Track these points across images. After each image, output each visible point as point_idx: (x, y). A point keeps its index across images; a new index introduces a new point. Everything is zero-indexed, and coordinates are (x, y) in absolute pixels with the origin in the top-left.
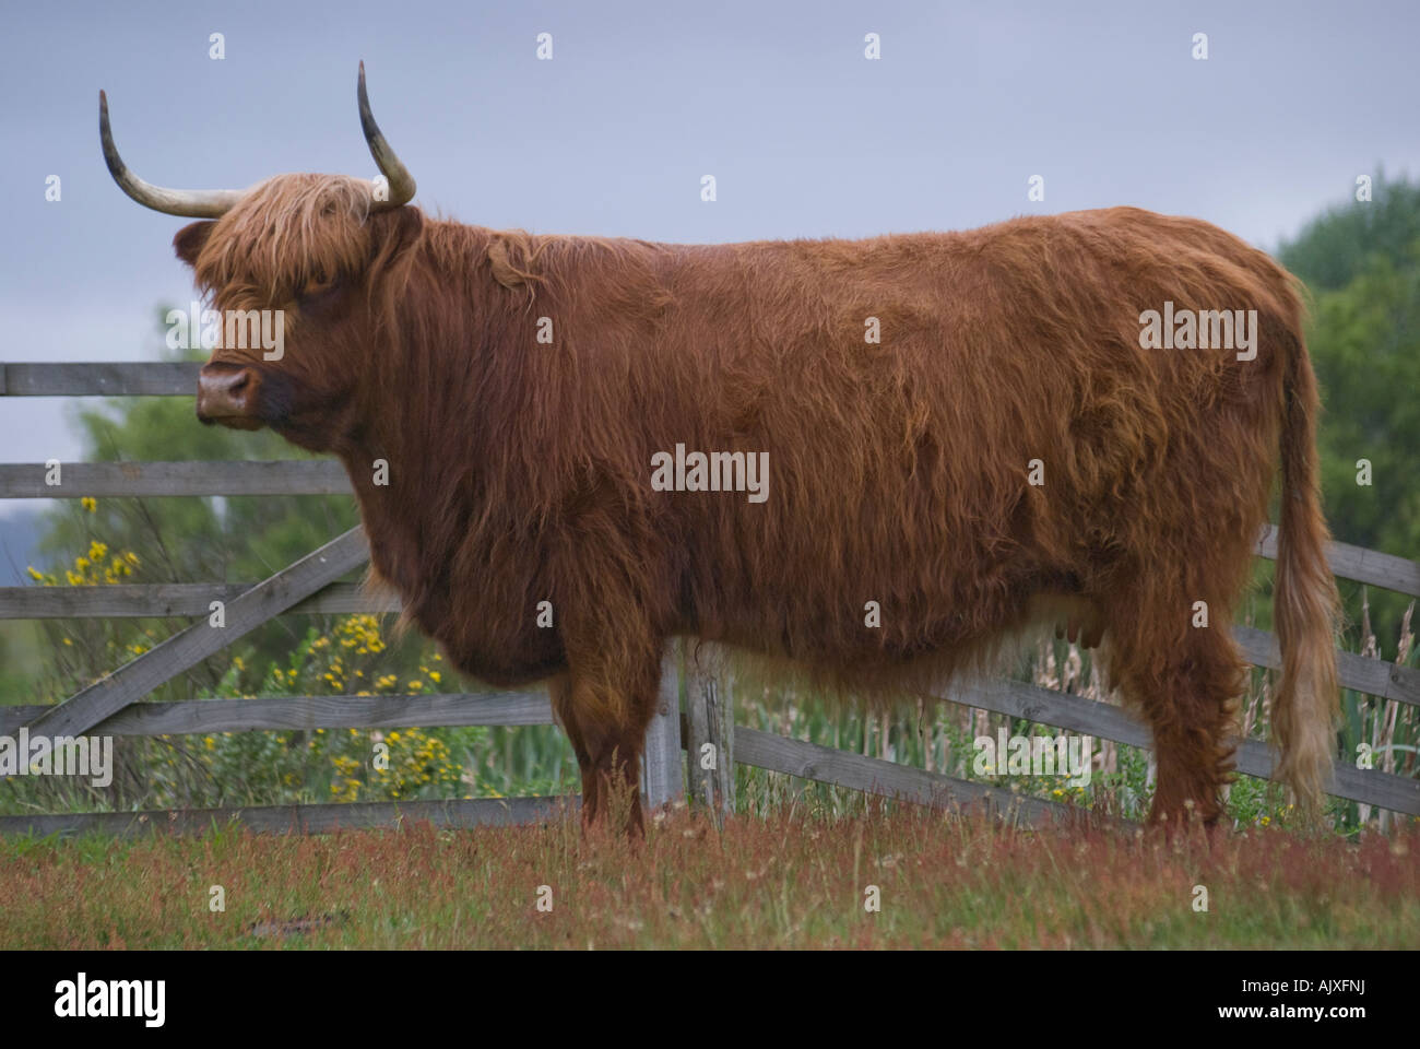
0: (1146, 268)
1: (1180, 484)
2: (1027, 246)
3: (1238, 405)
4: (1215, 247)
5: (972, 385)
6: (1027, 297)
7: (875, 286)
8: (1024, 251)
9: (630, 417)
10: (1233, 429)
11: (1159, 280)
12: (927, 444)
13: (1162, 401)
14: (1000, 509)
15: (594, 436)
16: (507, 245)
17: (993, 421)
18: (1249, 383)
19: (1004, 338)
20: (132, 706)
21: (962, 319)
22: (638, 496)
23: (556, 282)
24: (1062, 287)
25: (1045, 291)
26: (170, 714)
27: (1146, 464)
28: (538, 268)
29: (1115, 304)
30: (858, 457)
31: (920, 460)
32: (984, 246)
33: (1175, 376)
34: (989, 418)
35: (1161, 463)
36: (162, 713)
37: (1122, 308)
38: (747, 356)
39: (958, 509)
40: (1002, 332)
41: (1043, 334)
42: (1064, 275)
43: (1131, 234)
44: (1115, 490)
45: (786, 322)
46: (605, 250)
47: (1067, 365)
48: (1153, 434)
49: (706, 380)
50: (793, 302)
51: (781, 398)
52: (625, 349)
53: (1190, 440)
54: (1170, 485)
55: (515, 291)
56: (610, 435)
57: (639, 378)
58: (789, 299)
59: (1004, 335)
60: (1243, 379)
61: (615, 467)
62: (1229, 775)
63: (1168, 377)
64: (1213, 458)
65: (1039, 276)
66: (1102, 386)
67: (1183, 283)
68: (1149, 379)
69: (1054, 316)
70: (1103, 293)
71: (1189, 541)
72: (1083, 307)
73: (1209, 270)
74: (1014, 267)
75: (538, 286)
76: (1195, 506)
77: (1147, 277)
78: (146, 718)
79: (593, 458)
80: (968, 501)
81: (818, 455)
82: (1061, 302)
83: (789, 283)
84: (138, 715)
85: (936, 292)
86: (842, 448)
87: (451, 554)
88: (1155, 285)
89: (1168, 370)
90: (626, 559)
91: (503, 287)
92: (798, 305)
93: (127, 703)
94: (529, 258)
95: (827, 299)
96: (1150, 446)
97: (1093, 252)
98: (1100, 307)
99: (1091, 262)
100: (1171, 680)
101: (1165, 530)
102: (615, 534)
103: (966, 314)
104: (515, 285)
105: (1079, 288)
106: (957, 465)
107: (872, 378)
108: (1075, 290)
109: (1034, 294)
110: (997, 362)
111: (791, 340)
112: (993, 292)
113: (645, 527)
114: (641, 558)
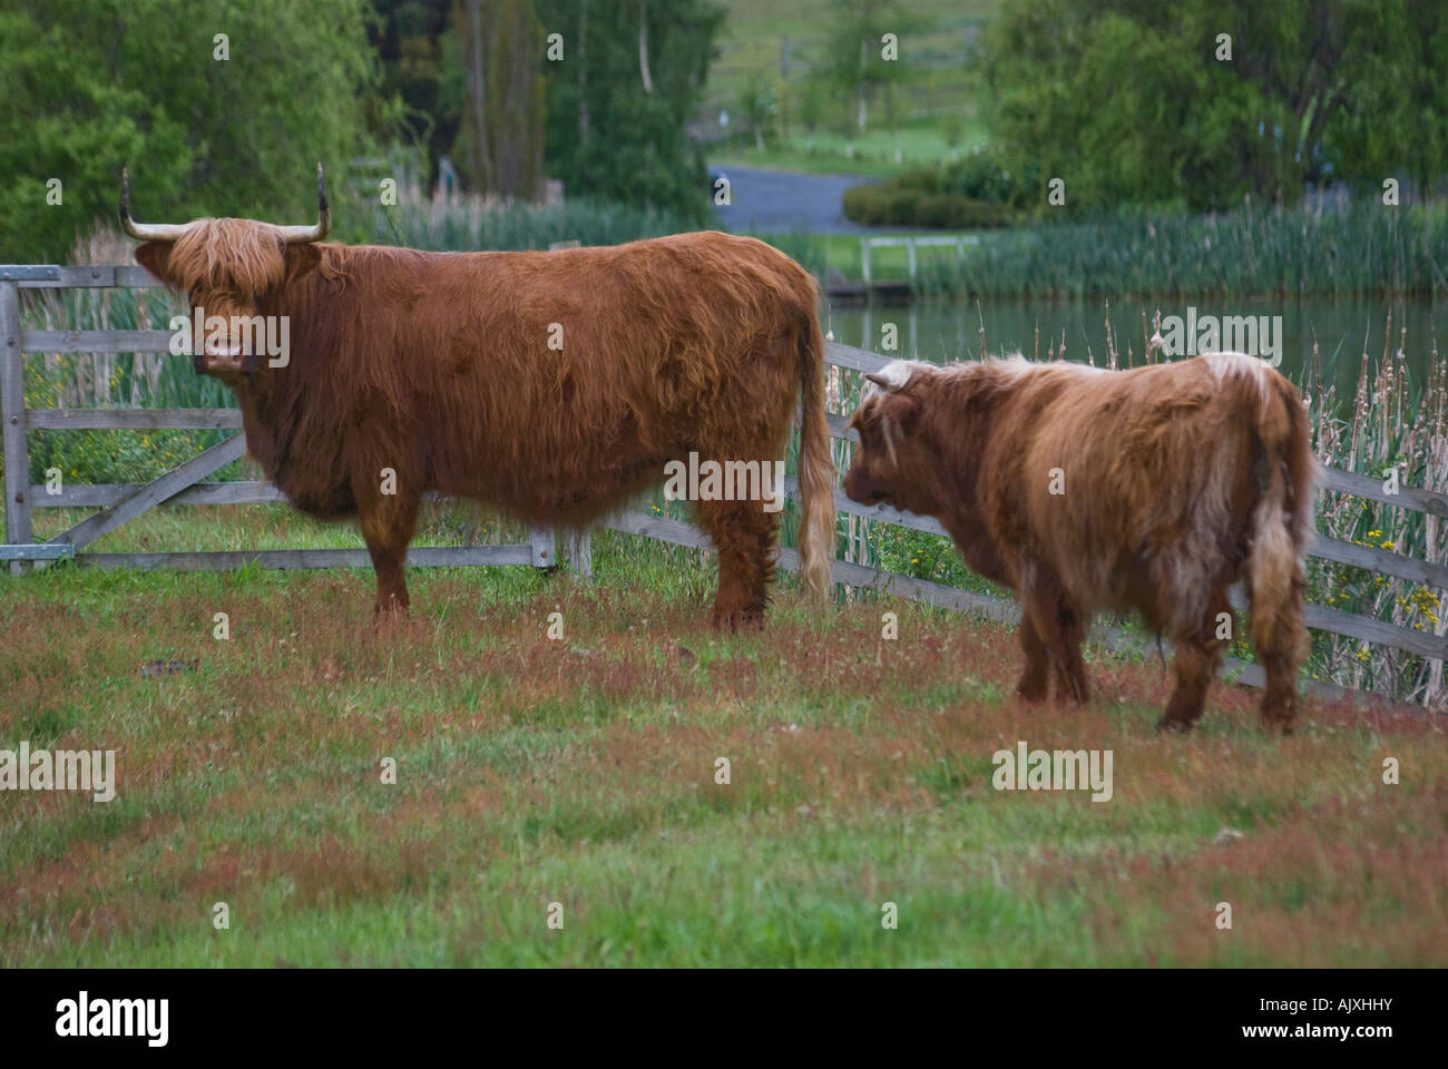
0: (713, 273)
1: (729, 406)
2: (637, 261)
3: (767, 357)
4: (762, 259)
5: (599, 349)
6: (635, 293)
7: (548, 284)
8: (636, 265)
9: (395, 362)
10: (762, 371)
11: (718, 281)
12: (569, 384)
13: (717, 356)
14: (614, 424)
15: (372, 373)
16: (330, 254)
17: (611, 369)
18: (773, 345)
19: (620, 319)
20: (194, 485)
21: (596, 309)
22: (397, 410)
23: (358, 277)
24: (657, 286)
25: (646, 290)
26: (218, 491)
27: (706, 394)
28: (348, 268)
29: (691, 296)
30: (527, 390)
31: (564, 394)
32: (614, 261)
33: (726, 340)
34: (609, 368)
35: (716, 393)
36: (213, 491)
37: (696, 300)
38: (467, 326)
39: (587, 422)
40: (619, 315)
41: (646, 315)
42: (659, 279)
43: (709, 251)
44: (689, 410)
45: (491, 306)
46: (389, 257)
47: (658, 336)
48: (710, 376)
49: (441, 342)
50: (496, 294)
51: (485, 352)
52: (394, 322)
53: (734, 379)
54: (723, 406)
55: (334, 282)
56: (382, 373)
57: (401, 337)
58: (495, 290)
59: (620, 317)
60: (770, 341)
61: (384, 392)
62: (771, 577)
63: (721, 341)
64: (751, 390)
65: (643, 281)
66: (679, 346)
67: (734, 284)
68: (709, 344)
69: (652, 306)
70: (684, 290)
71: (735, 439)
72: (670, 298)
73: (750, 275)
74: (628, 274)
75: (348, 279)
76: (738, 419)
77: (713, 279)
78: (203, 493)
79: (371, 387)
80: (594, 418)
81: (505, 389)
82: (656, 295)
83: (497, 281)
84: (198, 491)
85: (584, 291)
86: (519, 385)
87: (290, 441)
88: (716, 284)
89: (722, 336)
90: (388, 447)
91: (327, 280)
92: (499, 295)
93: (191, 483)
94: (343, 261)
95: (518, 293)
96: (709, 382)
97: (680, 262)
98: (682, 298)
99: (678, 270)
100: (725, 523)
101: (720, 433)
102: (383, 432)
103: (599, 305)
104: (334, 279)
105: (668, 287)
106: (588, 397)
107: (539, 342)
108: (665, 288)
109: (640, 291)
110: (615, 333)
111: (494, 316)
112: (616, 289)
113: (401, 428)
114: (398, 447)
